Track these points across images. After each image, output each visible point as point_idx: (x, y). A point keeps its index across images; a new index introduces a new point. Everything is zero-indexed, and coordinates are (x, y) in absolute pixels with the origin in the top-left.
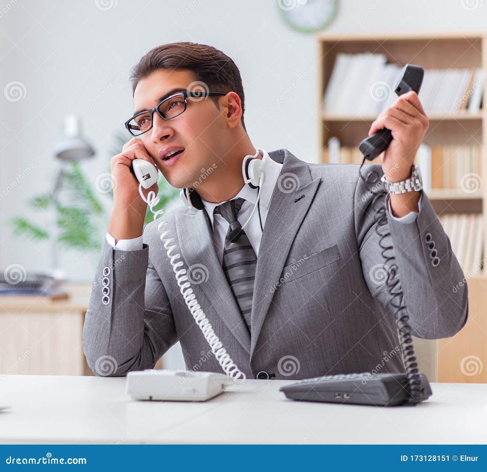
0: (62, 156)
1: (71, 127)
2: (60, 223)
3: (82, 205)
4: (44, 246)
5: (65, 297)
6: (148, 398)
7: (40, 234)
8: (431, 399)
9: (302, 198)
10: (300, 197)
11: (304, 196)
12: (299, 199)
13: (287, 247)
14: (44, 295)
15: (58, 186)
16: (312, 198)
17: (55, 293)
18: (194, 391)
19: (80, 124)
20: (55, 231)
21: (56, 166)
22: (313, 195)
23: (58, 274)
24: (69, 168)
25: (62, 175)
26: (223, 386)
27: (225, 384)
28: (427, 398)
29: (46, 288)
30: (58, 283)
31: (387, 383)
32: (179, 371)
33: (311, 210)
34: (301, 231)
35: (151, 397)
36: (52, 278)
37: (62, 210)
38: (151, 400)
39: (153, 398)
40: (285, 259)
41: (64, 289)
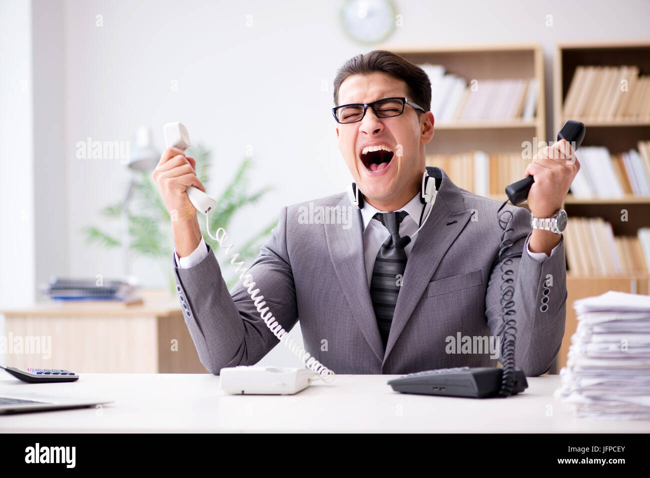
0: (133, 166)
1: (142, 139)
2: (132, 232)
3: (151, 213)
4: (117, 254)
5: (139, 303)
6: (241, 393)
7: (112, 242)
8: (526, 391)
9: (454, 222)
10: (452, 222)
11: (456, 222)
12: (451, 223)
13: (435, 263)
14: (120, 300)
15: (129, 196)
16: (464, 224)
17: (130, 299)
18: (283, 385)
19: (150, 135)
20: (126, 239)
21: (128, 176)
22: (466, 222)
23: (133, 280)
24: (139, 178)
25: (134, 185)
26: (309, 380)
27: (311, 378)
28: (523, 391)
29: (120, 294)
30: (132, 289)
31: (476, 376)
32: (268, 367)
33: (461, 234)
34: (450, 251)
35: (243, 391)
36: (127, 284)
37: (133, 219)
38: (243, 394)
39: (245, 393)
40: (432, 275)
41: (138, 295)
